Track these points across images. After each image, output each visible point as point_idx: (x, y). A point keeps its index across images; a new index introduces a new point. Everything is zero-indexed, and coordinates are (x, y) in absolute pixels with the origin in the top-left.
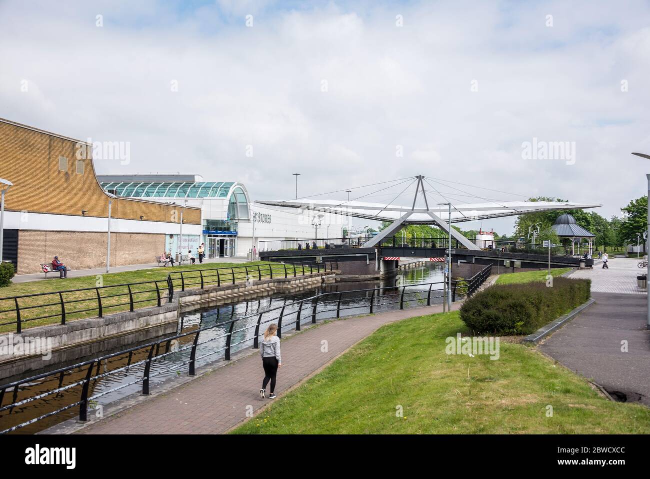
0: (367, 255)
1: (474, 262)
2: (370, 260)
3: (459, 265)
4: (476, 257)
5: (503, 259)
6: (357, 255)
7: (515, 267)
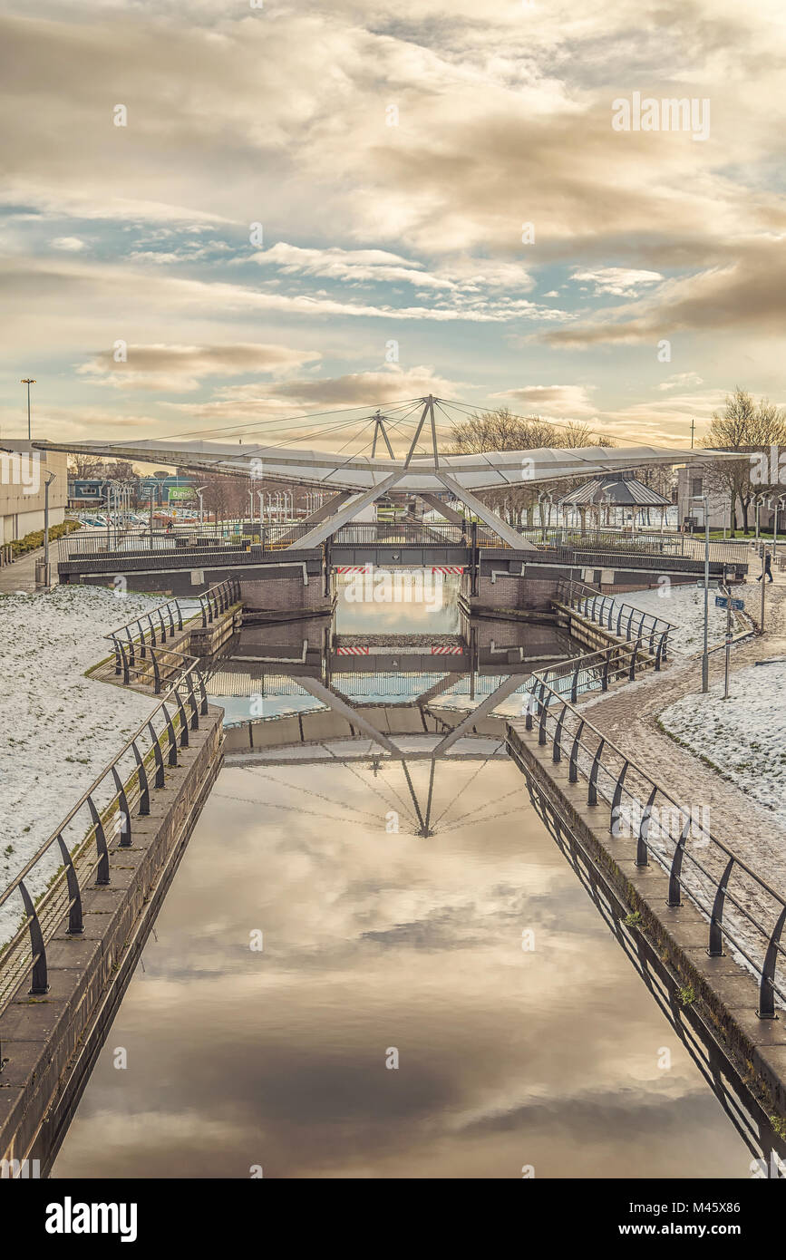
0: (304, 565)
1: (522, 574)
2: (310, 574)
3: (494, 581)
4: (528, 564)
5: (579, 567)
6: (281, 565)
7: (602, 582)
